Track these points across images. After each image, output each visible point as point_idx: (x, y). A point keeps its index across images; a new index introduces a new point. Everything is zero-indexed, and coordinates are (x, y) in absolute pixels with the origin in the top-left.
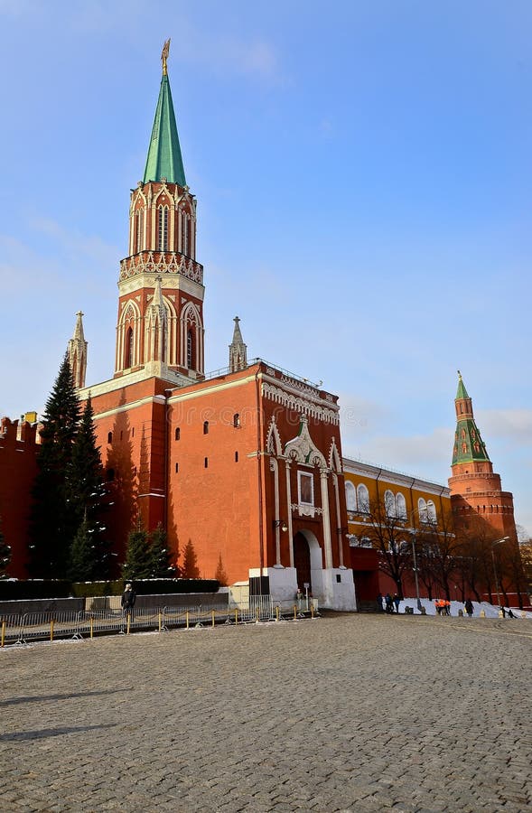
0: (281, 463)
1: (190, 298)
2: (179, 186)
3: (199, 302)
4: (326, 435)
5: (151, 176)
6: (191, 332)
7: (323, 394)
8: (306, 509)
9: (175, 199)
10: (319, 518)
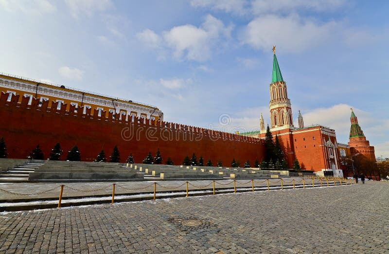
0: (326, 147)
1: (289, 108)
2: (283, 82)
3: (291, 108)
4: (333, 139)
5: (275, 80)
6: (290, 115)
7: (331, 130)
8: (332, 157)
9: (282, 85)
10: (334, 158)
